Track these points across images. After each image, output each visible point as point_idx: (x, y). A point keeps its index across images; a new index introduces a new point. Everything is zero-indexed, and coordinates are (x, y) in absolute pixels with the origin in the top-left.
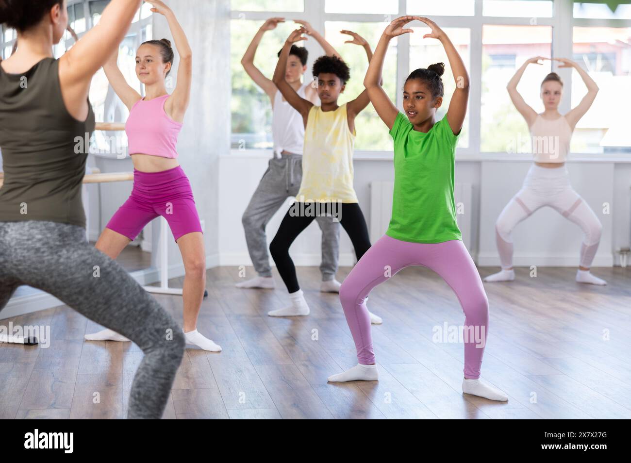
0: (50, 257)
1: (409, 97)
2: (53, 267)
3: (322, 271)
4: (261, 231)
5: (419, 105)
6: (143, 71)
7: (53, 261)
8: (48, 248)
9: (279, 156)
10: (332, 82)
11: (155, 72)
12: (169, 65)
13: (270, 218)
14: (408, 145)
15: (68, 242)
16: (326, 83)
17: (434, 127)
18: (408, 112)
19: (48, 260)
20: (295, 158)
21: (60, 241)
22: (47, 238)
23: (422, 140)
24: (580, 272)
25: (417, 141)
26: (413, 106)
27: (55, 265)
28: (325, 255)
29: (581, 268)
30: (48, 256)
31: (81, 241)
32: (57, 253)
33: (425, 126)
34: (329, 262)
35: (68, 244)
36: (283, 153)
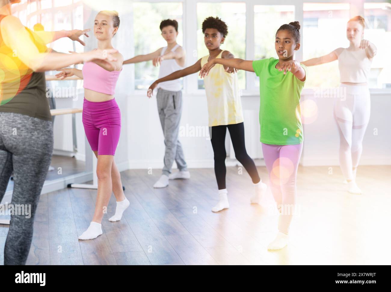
0: (26, 134)
1: (280, 41)
2: (27, 140)
5: (287, 47)
6: (99, 30)
7: (28, 137)
8: (25, 128)
11: (107, 33)
12: (117, 29)
15: (38, 128)
16: (210, 35)
18: (278, 52)
19: (25, 136)
21: (33, 126)
22: (25, 123)
26: (283, 47)
27: (29, 139)
30: (25, 133)
31: (48, 129)
32: (31, 132)
35: (39, 129)
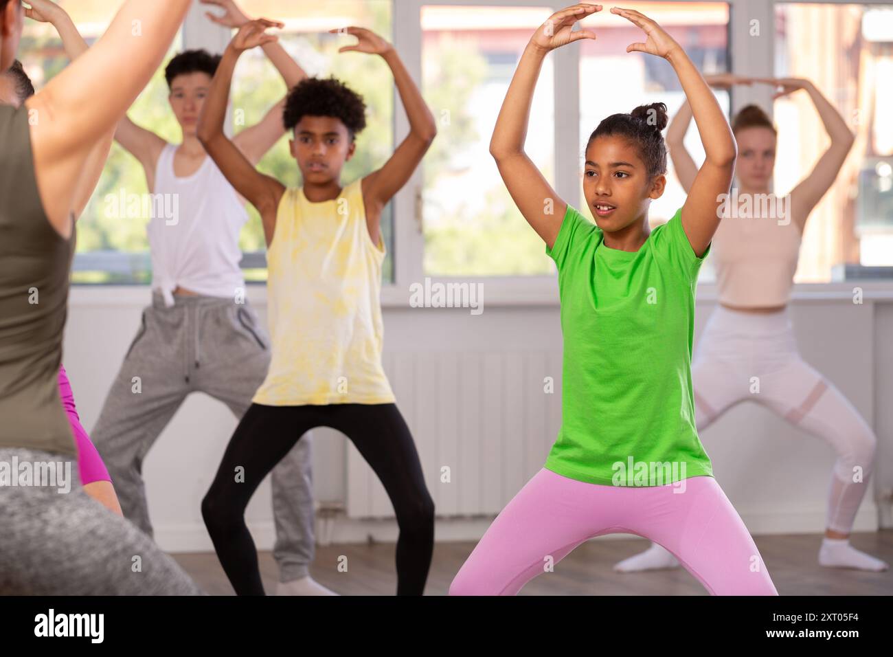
1: (599, 173)
3: (278, 559)
4: (133, 472)
5: (622, 191)
9: (169, 300)
10: (332, 137)
13: (151, 442)
14: (596, 278)
16: (319, 138)
17: (652, 239)
18: (595, 206)
20: (204, 305)
23: (628, 268)
24: (829, 543)
25: (617, 269)
26: (608, 192)
28: (283, 522)
29: (830, 534)
33: (631, 237)
34: (295, 537)
36: (177, 292)
